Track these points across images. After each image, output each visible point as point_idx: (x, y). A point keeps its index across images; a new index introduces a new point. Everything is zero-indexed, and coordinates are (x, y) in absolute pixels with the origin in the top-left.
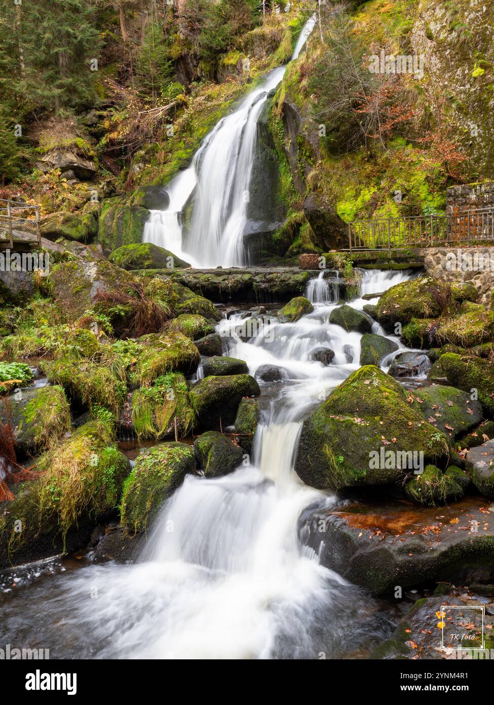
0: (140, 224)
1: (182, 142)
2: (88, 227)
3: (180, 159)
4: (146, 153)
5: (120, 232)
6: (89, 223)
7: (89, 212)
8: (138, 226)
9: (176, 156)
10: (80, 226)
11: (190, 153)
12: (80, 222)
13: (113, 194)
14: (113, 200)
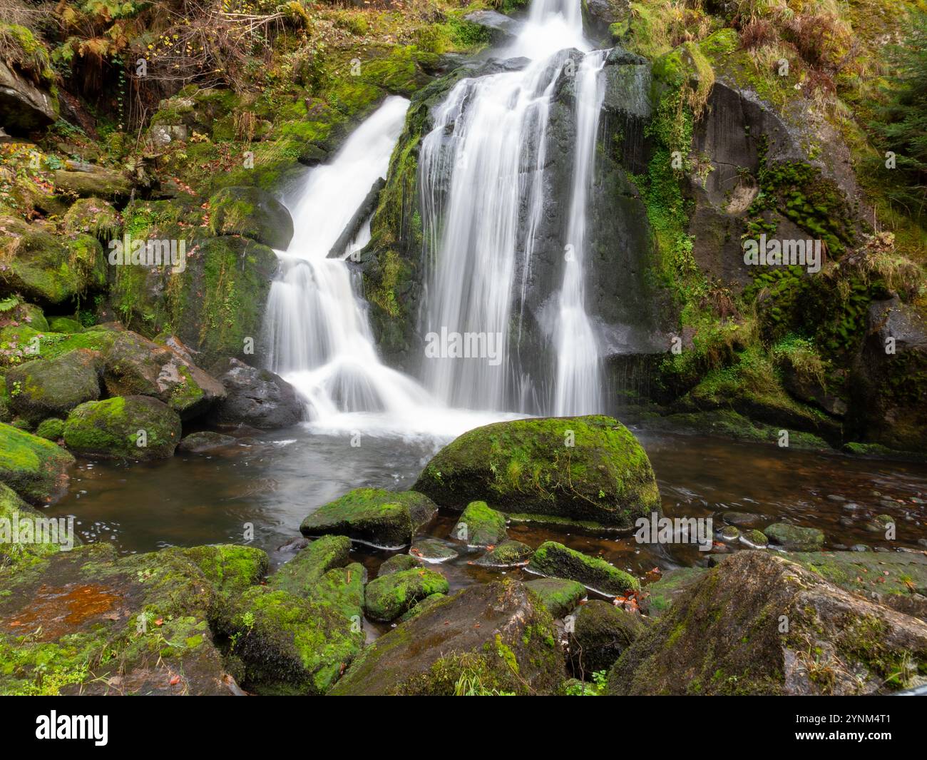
0: (256, 282)
1: (300, 104)
2: (87, 270)
3: (299, 139)
4: (196, 107)
5: (195, 297)
6: (93, 261)
7: (86, 228)
8: (249, 288)
9: (285, 130)
10: (64, 267)
11: (324, 131)
12: (65, 255)
13: (154, 193)
14: (161, 209)
